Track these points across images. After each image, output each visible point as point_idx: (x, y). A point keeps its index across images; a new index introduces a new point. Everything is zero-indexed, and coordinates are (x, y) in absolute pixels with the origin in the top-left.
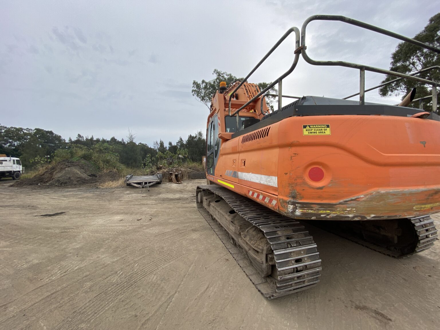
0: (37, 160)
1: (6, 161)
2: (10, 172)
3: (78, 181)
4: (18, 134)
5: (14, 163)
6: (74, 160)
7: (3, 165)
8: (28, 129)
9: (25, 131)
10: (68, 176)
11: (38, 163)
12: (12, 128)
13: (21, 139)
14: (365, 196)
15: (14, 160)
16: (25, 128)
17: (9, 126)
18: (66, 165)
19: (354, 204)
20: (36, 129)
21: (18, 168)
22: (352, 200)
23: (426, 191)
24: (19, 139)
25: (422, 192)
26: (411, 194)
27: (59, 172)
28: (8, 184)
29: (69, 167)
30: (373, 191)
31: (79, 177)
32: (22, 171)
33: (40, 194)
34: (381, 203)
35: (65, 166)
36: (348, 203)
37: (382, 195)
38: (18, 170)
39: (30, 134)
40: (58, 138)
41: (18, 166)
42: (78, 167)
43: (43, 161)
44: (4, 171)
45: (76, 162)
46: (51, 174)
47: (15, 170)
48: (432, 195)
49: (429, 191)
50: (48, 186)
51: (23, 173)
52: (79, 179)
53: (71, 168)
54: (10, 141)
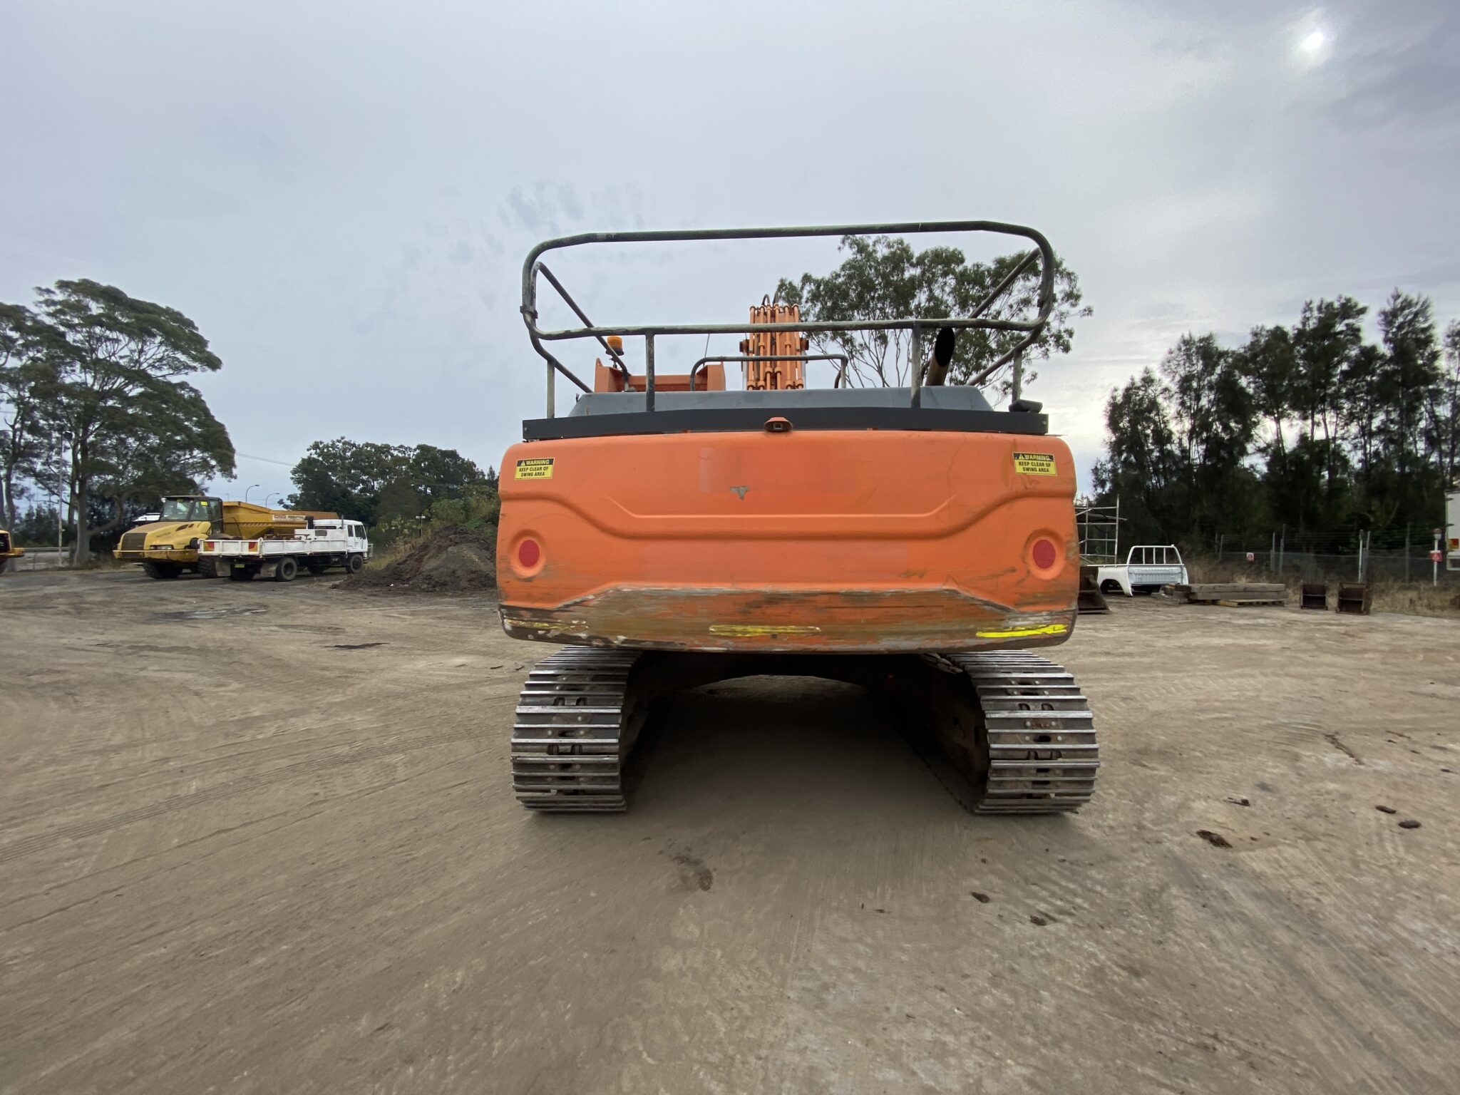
0: (396, 526)
1: (335, 528)
2: (340, 555)
3: (470, 581)
4: (380, 460)
5: (350, 534)
6: (470, 526)
7: (328, 537)
8: (401, 446)
9: (395, 453)
10: (452, 567)
11: (399, 532)
12: (367, 445)
13: (388, 474)
14: (597, 596)
15: (350, 527)
16: (396, 446)
17: (360, 442)
18: (451, 540)
19: (579, 611)
20: (419, 447)
21: (359, 545)
22: (576, 604)
23: (731, 594)
24: (382, 474)
25: (722, 597)
26: (691, 597)
27: (435, 556)
28: (330, 584)
29: (456, 543)
30: (609, 587)
31: (474, 569)
32: (368, 553)
33: (374, 607)
34: (628, 612)
35: (448, 542)
36: (571, 608)
37: (626, 597)
38: (358, 549)
39: (405, 461)
40: (469, 467)
41: (359, 540)
42: (477, 544)
43: (410, 528)
44: (328, 553)
45: (473, 533)
46: (420, 560)
47: (352, 550)
48: (757, 605)
49: (743, 594)
50: (406, 589)
51: (369, 558)
52: (473, 576)
53: (460, 546)
54: (365, 478)
